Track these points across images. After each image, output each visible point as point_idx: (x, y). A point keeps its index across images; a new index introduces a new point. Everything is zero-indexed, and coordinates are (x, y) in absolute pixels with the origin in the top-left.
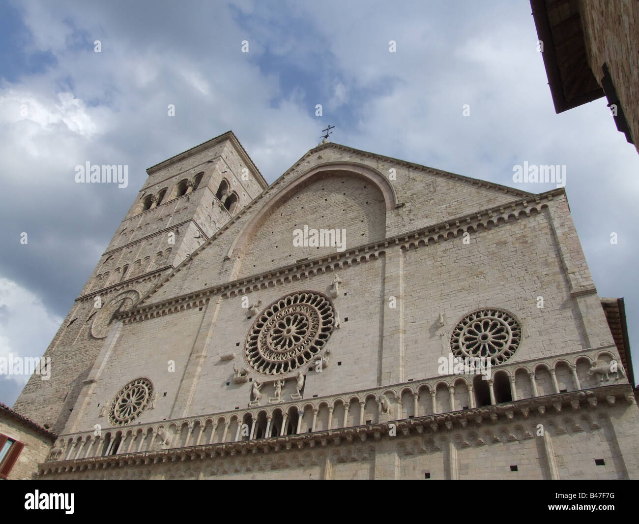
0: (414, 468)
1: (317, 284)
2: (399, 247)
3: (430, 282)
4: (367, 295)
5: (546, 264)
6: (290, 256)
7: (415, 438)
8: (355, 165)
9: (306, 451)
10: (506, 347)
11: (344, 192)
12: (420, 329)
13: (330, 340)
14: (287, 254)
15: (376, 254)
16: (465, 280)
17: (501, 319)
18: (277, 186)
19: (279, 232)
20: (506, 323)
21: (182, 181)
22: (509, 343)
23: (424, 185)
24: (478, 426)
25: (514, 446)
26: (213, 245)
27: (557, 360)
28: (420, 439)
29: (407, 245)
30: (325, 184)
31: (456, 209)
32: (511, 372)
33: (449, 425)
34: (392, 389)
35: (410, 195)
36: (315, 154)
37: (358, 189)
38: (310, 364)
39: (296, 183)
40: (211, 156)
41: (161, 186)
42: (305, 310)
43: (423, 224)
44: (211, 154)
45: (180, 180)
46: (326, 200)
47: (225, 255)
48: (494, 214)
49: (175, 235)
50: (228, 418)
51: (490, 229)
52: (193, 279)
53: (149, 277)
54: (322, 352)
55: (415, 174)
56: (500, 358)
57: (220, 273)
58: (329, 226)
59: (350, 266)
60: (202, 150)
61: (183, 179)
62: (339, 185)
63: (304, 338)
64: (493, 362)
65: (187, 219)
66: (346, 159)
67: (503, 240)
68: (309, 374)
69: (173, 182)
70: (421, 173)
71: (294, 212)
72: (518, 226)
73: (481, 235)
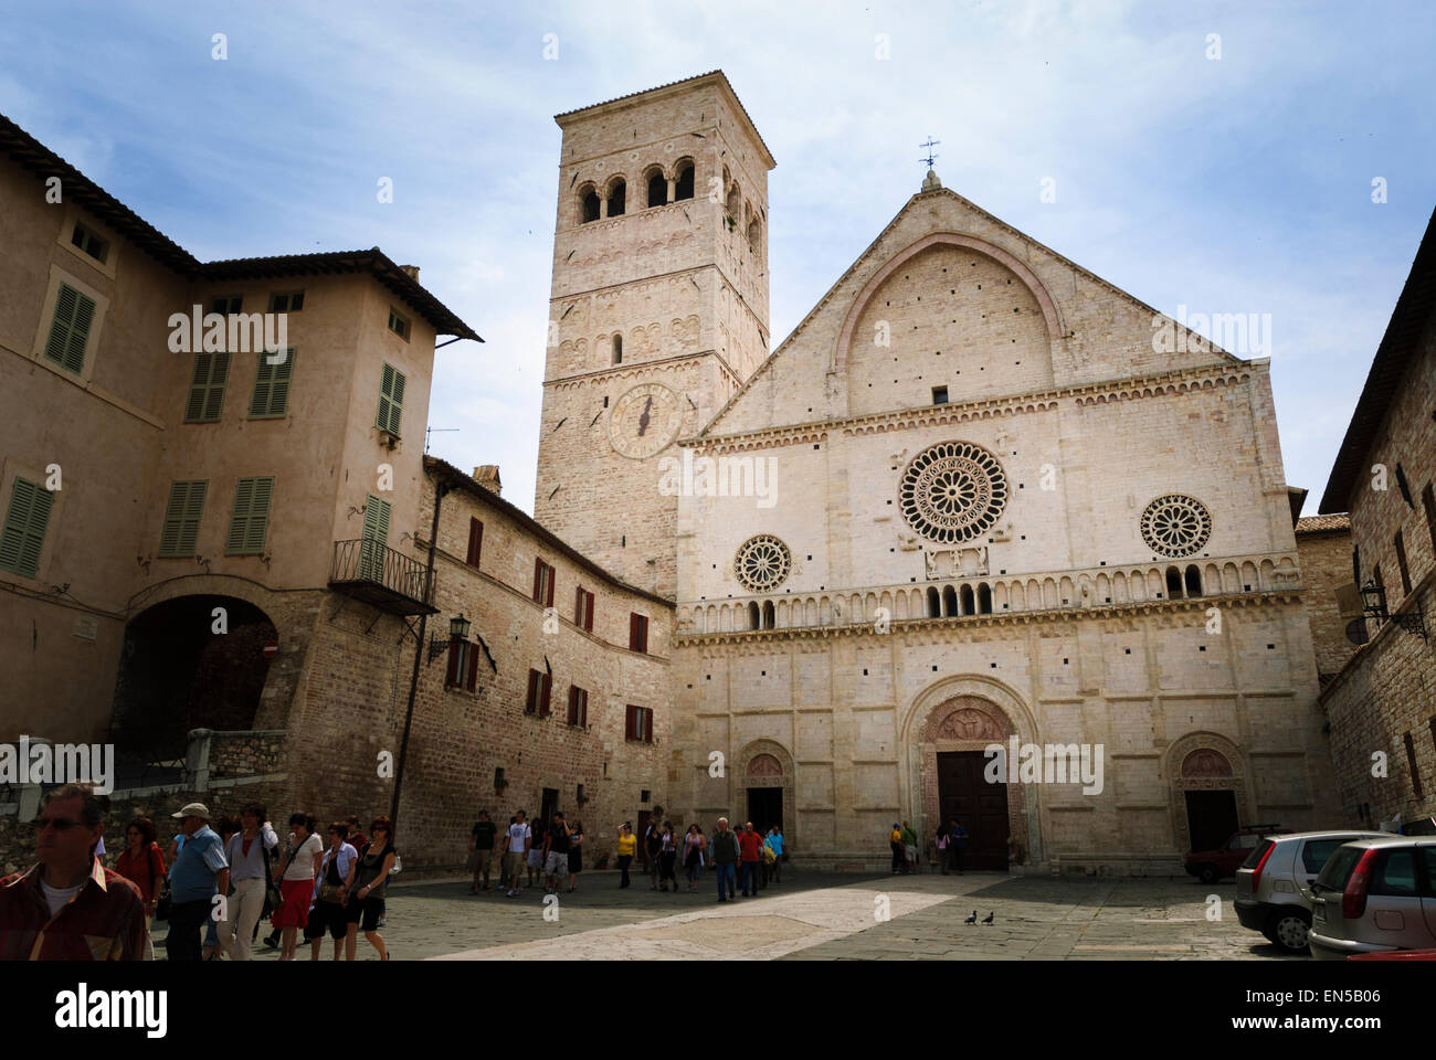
0: (1115, 645)
1: (978, 433)
2: (1073, 399)
3: (1114, 453)
5: (1241, 452)
6: (920, 378)
7: (1114, 620)
8: (992, 245)
9: (1007, 627)
10: (1196, 538)
11: (979, 283)
13: (1006, 510)
14: (916, 375)
15: (1047, 404)
16: (1153, 456)
17: (1192, 508)
18: (873, 254)
19: (893, 335)
20: (1196, 512)
21: (650, 165)
22: (1199, 534)
23: (1097, 307)
24: (1173, 613)
25: (1203, 630)
26: (799, 345)
27: (1245, 559)
28: (1121, 622)
29: (1084, 399)
30: (946, 261)
31: (1141, 356)
32: (1202, 566)
33: (1147, 611)
34: (1087, 572)
35: (1079, 318)
36: (923, 202)
37: (998, 282)
38: (990, 533)
39: (906, 256)
40: (692, 119)
41: (607, 167)
42: (967, 466)
43: (1100, 372)
44: (691, 114)
45: (644, 162)
46: (953, 292)
47: (824, 366)
48: (1189, 376)
49: (692, 291)
50: (908, 590)
51: (1182, 394)
52: (785, 397)
53: (678, 363)
54: (1001, 523)
55: (1083, 285)
56: (1190, 548)
57: (828, 396)
58: (967, 340)
59: (1014, 415)
60: (665, 98)
61: (651, 162)
62: (968, 269)
63: (973, 502)
64: (1183, 551)
65: (702, 261)
66: (976, 227)
67: (1196, 412)
68: (990, 546)
69: (632, 165)
70: (1092, 285)
71: (908, 304)
72: (1213, 397)
73: (1171, 400)
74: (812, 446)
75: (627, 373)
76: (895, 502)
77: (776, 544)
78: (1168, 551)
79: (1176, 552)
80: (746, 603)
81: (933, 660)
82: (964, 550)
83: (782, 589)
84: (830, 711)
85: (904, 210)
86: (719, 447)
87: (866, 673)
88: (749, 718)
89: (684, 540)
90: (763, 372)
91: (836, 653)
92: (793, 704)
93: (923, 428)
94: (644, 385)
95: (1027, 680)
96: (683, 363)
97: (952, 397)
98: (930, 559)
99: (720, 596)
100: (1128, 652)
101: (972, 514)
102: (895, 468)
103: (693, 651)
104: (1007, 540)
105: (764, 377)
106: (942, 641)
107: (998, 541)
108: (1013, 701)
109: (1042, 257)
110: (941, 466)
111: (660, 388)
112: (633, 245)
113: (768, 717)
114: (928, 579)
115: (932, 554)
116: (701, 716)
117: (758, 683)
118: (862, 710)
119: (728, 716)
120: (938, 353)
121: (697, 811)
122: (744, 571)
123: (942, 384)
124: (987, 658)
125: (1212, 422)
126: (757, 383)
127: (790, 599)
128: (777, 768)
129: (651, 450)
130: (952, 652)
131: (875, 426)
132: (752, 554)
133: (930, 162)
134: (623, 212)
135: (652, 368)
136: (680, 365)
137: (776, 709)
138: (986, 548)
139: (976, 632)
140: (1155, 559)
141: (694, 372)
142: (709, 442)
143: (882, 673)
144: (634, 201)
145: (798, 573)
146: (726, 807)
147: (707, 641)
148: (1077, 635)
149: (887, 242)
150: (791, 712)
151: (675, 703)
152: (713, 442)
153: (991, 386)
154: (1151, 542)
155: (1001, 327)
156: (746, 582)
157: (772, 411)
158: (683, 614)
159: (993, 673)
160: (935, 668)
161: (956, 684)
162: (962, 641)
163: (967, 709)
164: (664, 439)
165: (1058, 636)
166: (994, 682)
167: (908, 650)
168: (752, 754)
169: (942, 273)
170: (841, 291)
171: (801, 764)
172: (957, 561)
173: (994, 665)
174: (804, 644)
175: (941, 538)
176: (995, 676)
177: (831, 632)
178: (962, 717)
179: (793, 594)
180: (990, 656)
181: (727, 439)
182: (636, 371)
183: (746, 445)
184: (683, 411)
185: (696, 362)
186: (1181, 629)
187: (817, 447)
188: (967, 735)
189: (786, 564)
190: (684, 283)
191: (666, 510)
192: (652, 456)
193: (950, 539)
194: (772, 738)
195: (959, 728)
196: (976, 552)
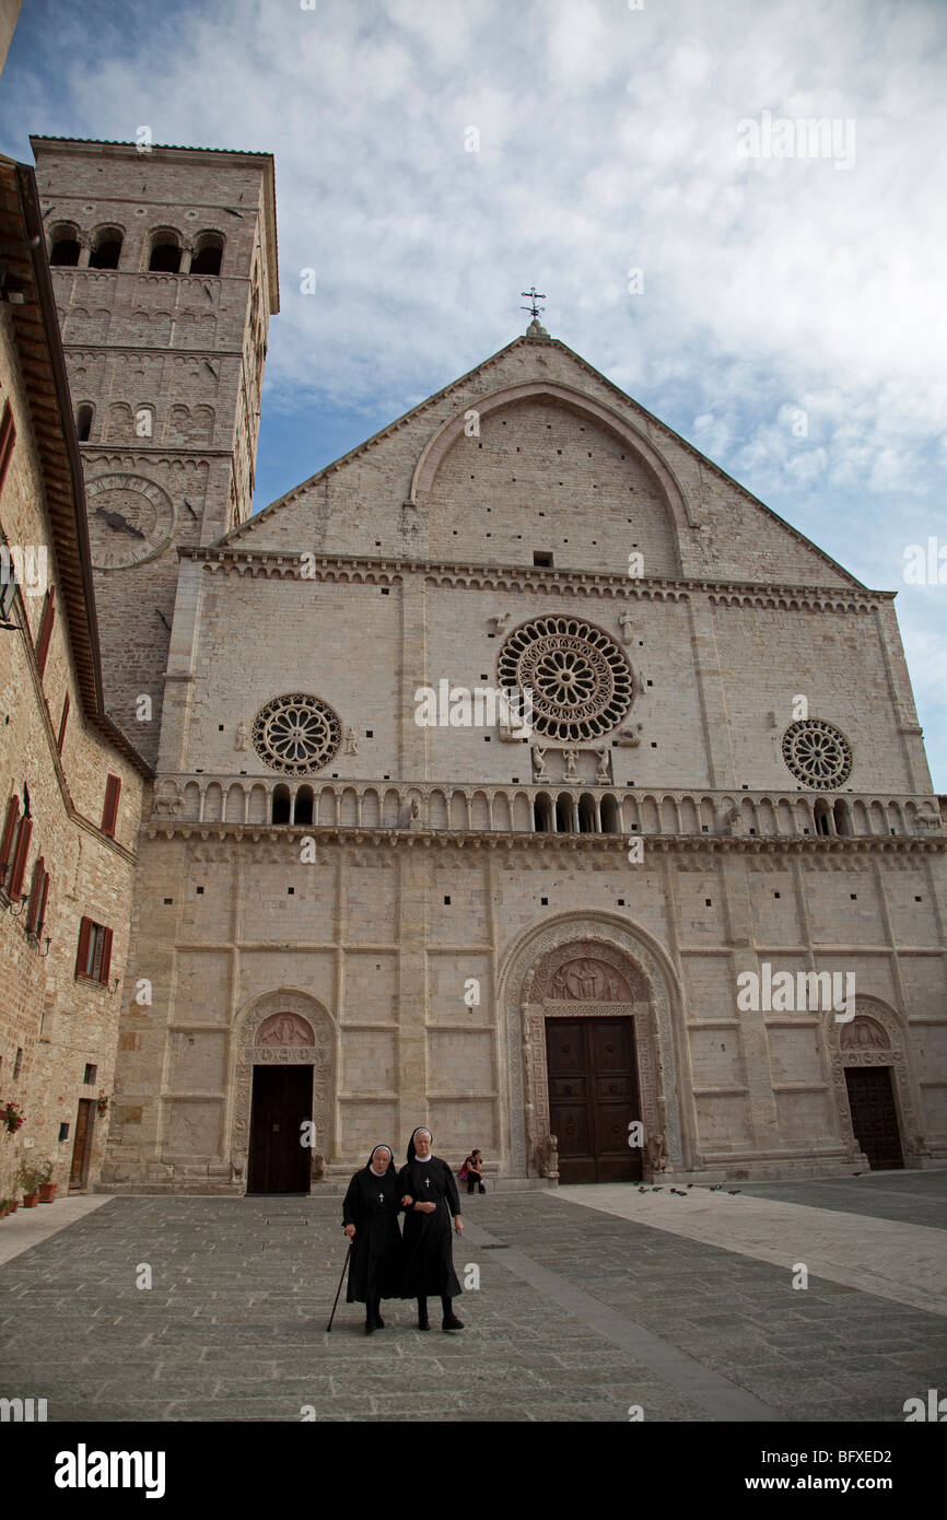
0: (763, 887)
1: (596, 612)
2: (706, 596)
3: (751, 663)
4: (672, 653)
5: (875, 684)
6: (519, 537)
7: (764, 856)
8: (610, 411)
10: (839, 770)
11: (590, 451)
12: (746, 724)
13: (634, 708)
14: (516, 533)
15: (677, 594)
16: (791, 673)
17: (832, 736)
18: (469, 385)
19: (486, 481)
20: (837, 742)
21: (161, 227)
22: (841, 767)
23: (725, 504)
24: (823, 852)
25: (853, 876)
26: (365, 463)
27: (889, 798)
28: (768, 858)
30: (552, 417)
31: (772, 565)
32: (850, 801)
33: (800, 848)
34: (730, 795)
35: (706, 512)
36: (529, 348)
37: (611, 455)
38: (613, 735)
39: (507, 398)
40: (226, 194)
41: (98, 212)
42: (583, 649)
43: (732, 573)
44: (226, 189)
45: (153, 220)
46: (559, 452)
47: (400, 496)
48: (823, 596)
49: (205, 377)
50: (512, 793)
51: (815, 613)
52: (343, 522)
53: (177, 457)
54: (628, 724)
55: (708, 477)
56: (833, 781)
57: (404, 531)
58: (577, 507)
59: (638, 600)
60: (192, 163)
61: (164, 224)
62: (576, 432)
63: (592, 693)
64: (826, 784)
65: (224, 346)
66: (591, 389)
67: (830, 634)
68: (614, 750)
69: (136, 219)
70: (718, 481)
71: (505, 452)
72: (845, 622)
73: (805, 617)
74: (377, 589)
75: (95, 456)
76: (492, 677)
77: (320, 710)
78: (811, 782)
79: (819, 784)
80: (270, 786)
81: (543, 890)
82: (581, 751)
83: (327, 771)
84: (395, 953)
85: (508, 349)
86: (242, 567)
87: (447, 901)
88: (264, 957)
89: (176, 685)
90: (314, 485)
91: (406, 871)
92: (336, 939)
93: (528, 594)
94: (120, 475)
95: (662, 924)
96: (184, 459)
97: (561, 565)
98: (539, 757)
99: (227, 771)
100: (777, 895)
101: (590, 708)
102: (491, 636)
103: (178, 848)
104: (635, 745)
105: (314, 491)
106: (554, 866)
107: (625, 745)
108: (646, 951)
109: (665, 440)
110: (549, 644)
111: (145, 485)
112: (127, 306)
113: (295, 956)
114: (535, 782)
115: (541, 751)
116: (182, 949)
117: (282, 905)
118: (441, 953)
119: (229, 951)
120: (542, 514)
121: (166, 1100)
122: (267, 740)
123: (547, 549)
124: (613, 892)
125: (845, 648)
126: (305, 496)
127: (339, 787)
128: (305, 1035)
129: (121, 560)
130: (566, 881)
131: (468, 580)
132: (282, 719)
133: (535, 313)
134: (115, 266)
135: (136, 457)
136: (179, 462)
137: (311, 945)
138: (610, 752)
139: (600, 858)
140: (799, 788)
141: (199, 473)
142: (229, 557)
143: (471, 903)
144: (133, 259)
145: (353, 753)
146: (218, 1095)
147: (205, 834)
148: (720, 871)
149: (485, 376)
150: (333, 951)
151: (141, 926)
152: (235, 559)
153: (605, 564)
154: (794, 769)
155: (615, 502)
156: (269, 756)
157: (324, 536)
158: (164, 791)
159: (620, 912)
160: (545, 902)
161: (572, 924)
162: (580, 868)
163: (585, 960)
164: (145, 550)
165: (698, 870)
166: (623, 925)
167: (508, 874)
168: (266, 1013)
169: (545, 429)
170: (425, 415)
171: (346, 1029)
172: (571, 764)
173: (621, 903)
174: (358, 853)
175: (552, 732)
176: (625, 916)
177: (403, 840)
178: (575, 970)
179: (344, 781)
180: (617, 890)
181: (257, 558)
182: (110, 457)
183: (283, 570)
184: (179, 519)
185: (203, 462)
186: (830, 872)
187: (385, 592)
188: (584, 994)
189: (333, 738)
190: (193, 366)
191: (138, 645)
192: (123, 569)
193: (563, 735)
194: (303, 989)
195: (573, 985)
196: (595, 755)
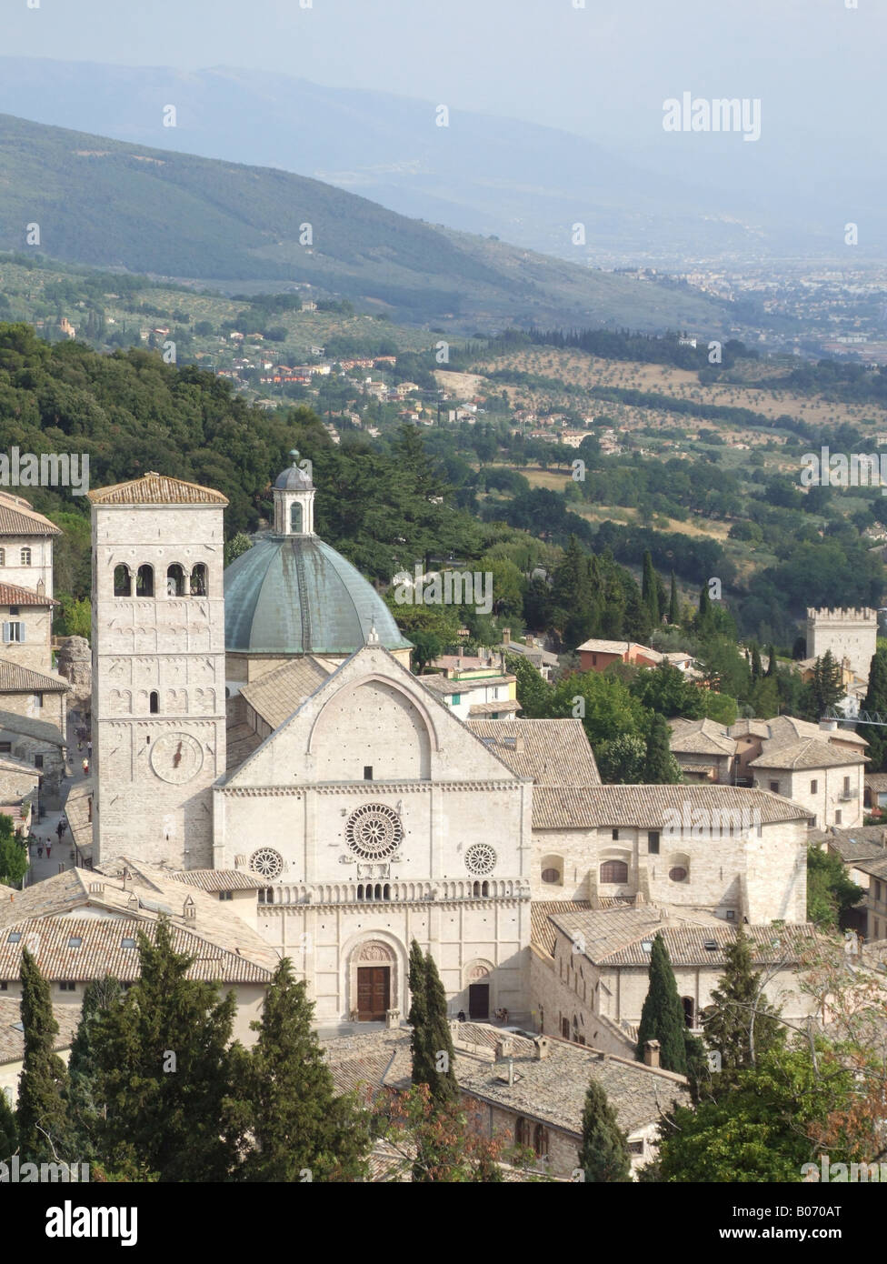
1: (388, 800)
2: (441, 788)
4: (421, 817)
6: (357, 759)
9: (399, 908)
11: (395, 706)
13: (402, 844)
15: (427, 789)
19: (344, 730)
36: (368, 653)
38: (391, 857)
42: (382, 818)
46: (380, 709)
47: (305, 749)
49: (209, 670)
50: (348, 885)
53: (200, 721)
54: (398, 851)
58: (386, 740)
59: (409, 793)
63: (384, 838)
65: (215, 650)
68: (392, 865)
71: (354, 713)
74: (296, 798)
75: (163, 722)
76: (342, 833)
82: (377, 865)
94: (176, 732)
96: (204, 721)
97: (375, 776)
101: (383, 845)
102: (342, 816)
104: (400, 861)
106: (363, 913)
107: (396, 861)
108: (397, 943)
109: (431, 701)
110: (368, 817)
111: (188, 737)
114: (358, 879)
115: (362, 866)
120: (369, 746)
123: (370, 765)
130: (368, 918)
135: (182, 721)
136: (202, 723)
138: (389, 864)
139: (382, 910)
141: (211, 728)
143: (331, 927)
153: (397, 770)
155: (404, 735)
159: (388, 930)
160: (359, 926)
161: (372, 934)
162: (374, 913)
163: (375, 947)
164: (192, 772)
165: (420, 912)
166: (388, 933)
169: (374, 697)
172: (374, 870)
173: (388, 926)
175: (365, 856)
178: (371, 950)
179: (285, 884)
180: (387, 921)
182: (169, 722)
185: (213, 723)
187: (300, 799)
188: (374, 958)
190: (202, 662)
193: (370, 857)
195: (368, 955)
196: (384, 866)
